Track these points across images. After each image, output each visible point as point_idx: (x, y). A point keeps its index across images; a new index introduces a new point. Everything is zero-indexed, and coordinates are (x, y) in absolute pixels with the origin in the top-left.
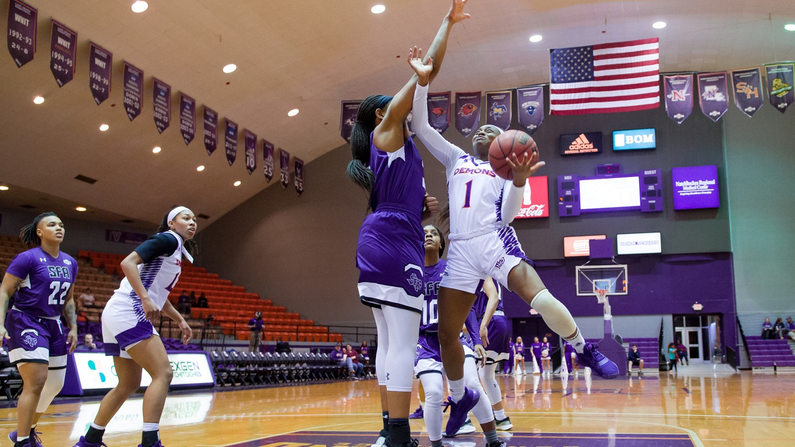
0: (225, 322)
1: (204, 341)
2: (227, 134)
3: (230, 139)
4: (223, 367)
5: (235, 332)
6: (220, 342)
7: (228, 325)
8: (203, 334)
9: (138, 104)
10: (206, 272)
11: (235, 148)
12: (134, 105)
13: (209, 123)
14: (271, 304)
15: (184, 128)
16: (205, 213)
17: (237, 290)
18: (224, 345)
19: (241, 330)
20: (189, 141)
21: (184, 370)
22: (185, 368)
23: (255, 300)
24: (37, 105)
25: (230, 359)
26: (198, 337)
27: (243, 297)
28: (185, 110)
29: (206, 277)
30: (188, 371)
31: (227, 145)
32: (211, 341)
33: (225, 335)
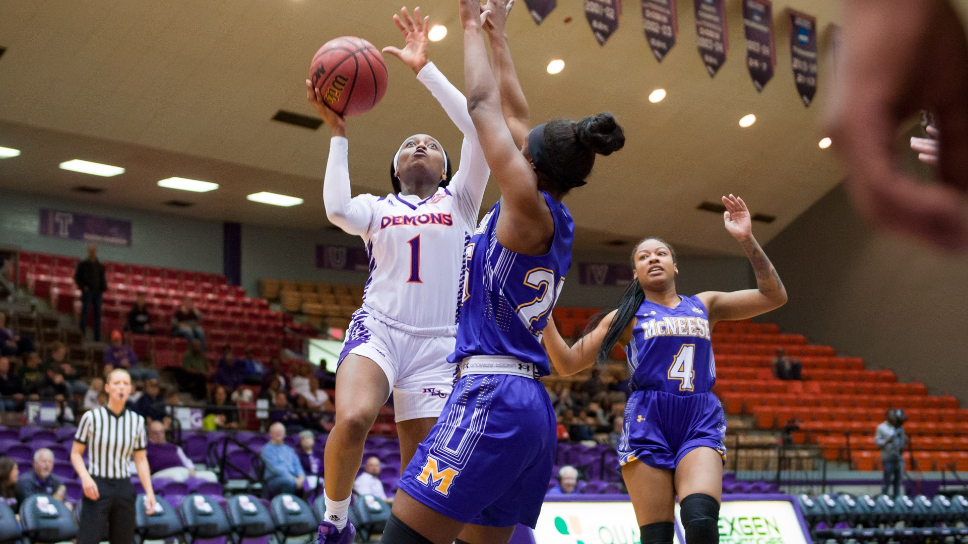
0: (826, 432)
1: (785, 475)
2: (794, 42)
3: (801, 52)
4: (827, 529)
5: (849, 454)
6: (816, 476)
7: (832, 440)
8: (781, 459)
9: (612, 10)
10: (778, 332)
11: (814, 68)
12: (604, 14)
13: (753, 25)
14: (924, 392)
15: (705, 44)
16: (767, 212)
17: (848, 367)
18: (824, 483)
19: (861, 449)
20: (716, 68)
21: (747, 534)
22: (748, 530)
23: (886, 385)
24: (434, 42)
25: (839, 510)
26: (771, 465)
27: (861, 379)
28: (704, 7)
29: (779, 342)
30: (756, 536)
31: (797, 64)
32: (799, 475)
33: (826, 461)
